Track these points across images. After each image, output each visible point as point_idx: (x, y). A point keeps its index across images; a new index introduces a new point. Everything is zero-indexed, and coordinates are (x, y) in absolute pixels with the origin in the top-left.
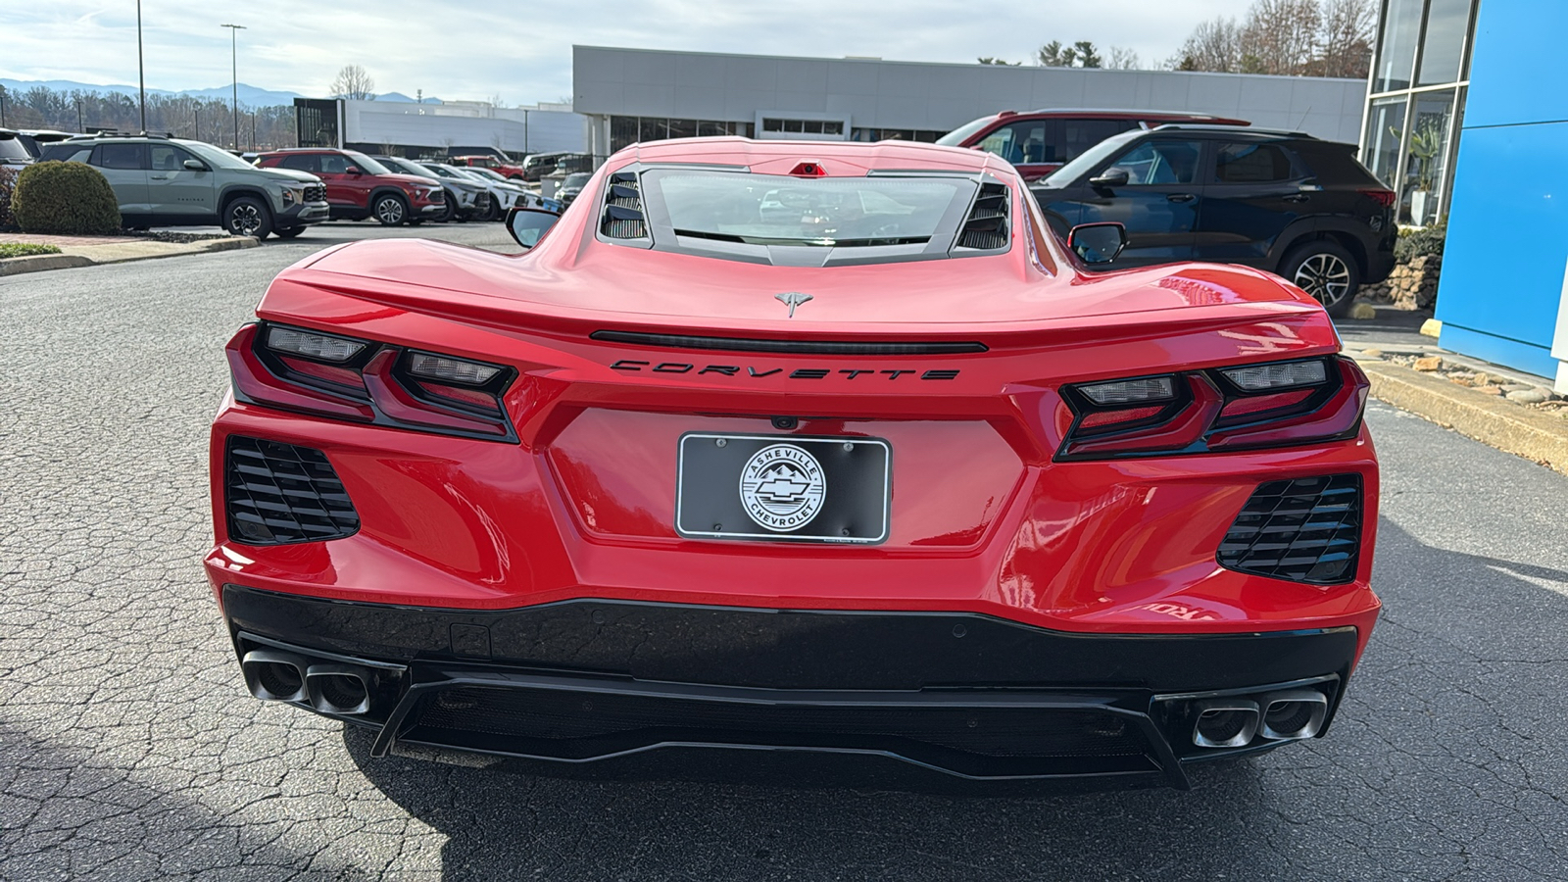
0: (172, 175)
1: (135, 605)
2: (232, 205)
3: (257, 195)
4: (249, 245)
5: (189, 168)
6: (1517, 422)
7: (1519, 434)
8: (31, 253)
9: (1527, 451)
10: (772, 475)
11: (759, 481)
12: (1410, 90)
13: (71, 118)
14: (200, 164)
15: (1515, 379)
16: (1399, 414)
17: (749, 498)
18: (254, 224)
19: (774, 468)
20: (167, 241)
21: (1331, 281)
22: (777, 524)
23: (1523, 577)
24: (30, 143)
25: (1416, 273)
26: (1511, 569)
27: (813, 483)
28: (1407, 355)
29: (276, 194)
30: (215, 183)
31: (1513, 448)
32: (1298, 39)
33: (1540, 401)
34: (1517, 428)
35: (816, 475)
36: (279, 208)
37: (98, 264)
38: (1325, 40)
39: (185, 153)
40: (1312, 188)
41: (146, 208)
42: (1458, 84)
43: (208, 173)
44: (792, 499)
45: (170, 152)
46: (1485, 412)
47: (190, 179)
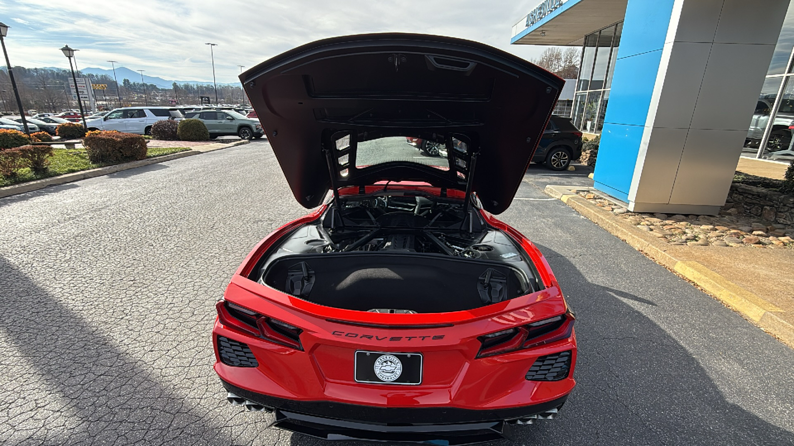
0: (223, 121)
1: (206, 318)
2: (241, 130)
3: (248, 127)
4: (246, 143)
5: (228, 119)
6: (617, 225)
7: (617, 230)
8: (183, 151)
9: (619, 236)
10: (385, 364)
11: (381, 366)
12: (588, 91)
13: (196, 92)
14: (231, 118)
15: (617, 203)
16: (582, 217)
17: (377, 371)
18: (248, 135)
19: (385, 362)
20: (223, 143)
21: (562, 159)
22: (387, 379)
23: (617, 297)
24: (182, 111)
25: (588, 155)
26: (614, 293)
27: (398, 367)
28: (584, 191)
29: (253, 126)
30: (237, 123)
31: (615, 233)
32: (555, 64)
33: (624, 213)
34: (617, 227)
35: (399, 364)
36: (255, 131)
37: (202, 153)
38: (563, 65)
39: (227, 115)
40: (558, 132)
41: (217, 131)
42: (602, 90)
43: (234, 121)
44: (391, 371)
45: (223, 114)
46: (607, 220)
47: (228, 122)
